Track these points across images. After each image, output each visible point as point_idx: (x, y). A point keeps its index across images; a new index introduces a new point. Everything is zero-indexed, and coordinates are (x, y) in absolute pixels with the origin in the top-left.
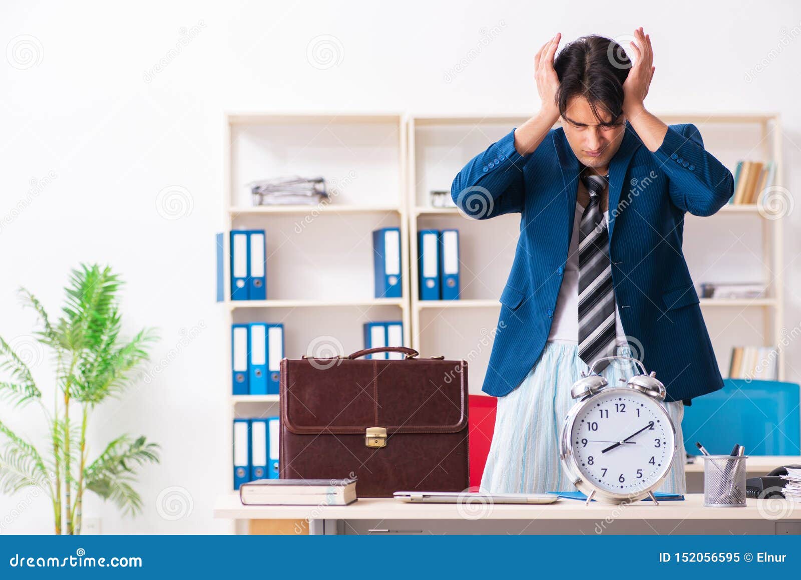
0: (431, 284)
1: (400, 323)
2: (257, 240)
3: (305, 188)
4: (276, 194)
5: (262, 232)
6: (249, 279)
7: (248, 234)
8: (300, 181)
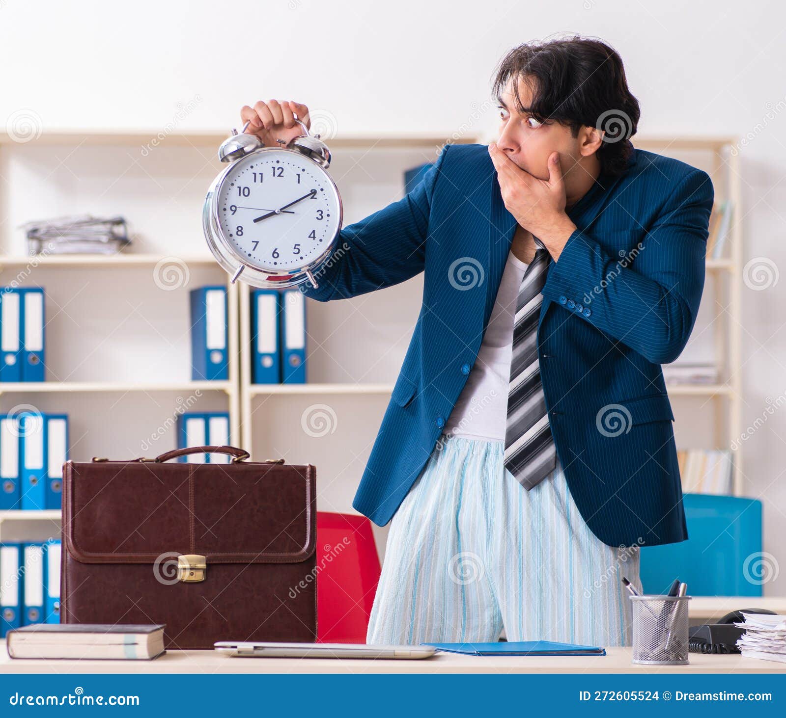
0: (268, 362)
1: (226, 415)
2: (33, 301)
3: (98, 232)
4: (60, 239)
5: (39, 290)
6: (22, 354)
7: (22, 292)
8: (93, 221)
